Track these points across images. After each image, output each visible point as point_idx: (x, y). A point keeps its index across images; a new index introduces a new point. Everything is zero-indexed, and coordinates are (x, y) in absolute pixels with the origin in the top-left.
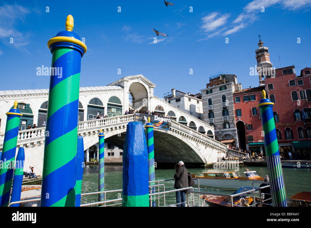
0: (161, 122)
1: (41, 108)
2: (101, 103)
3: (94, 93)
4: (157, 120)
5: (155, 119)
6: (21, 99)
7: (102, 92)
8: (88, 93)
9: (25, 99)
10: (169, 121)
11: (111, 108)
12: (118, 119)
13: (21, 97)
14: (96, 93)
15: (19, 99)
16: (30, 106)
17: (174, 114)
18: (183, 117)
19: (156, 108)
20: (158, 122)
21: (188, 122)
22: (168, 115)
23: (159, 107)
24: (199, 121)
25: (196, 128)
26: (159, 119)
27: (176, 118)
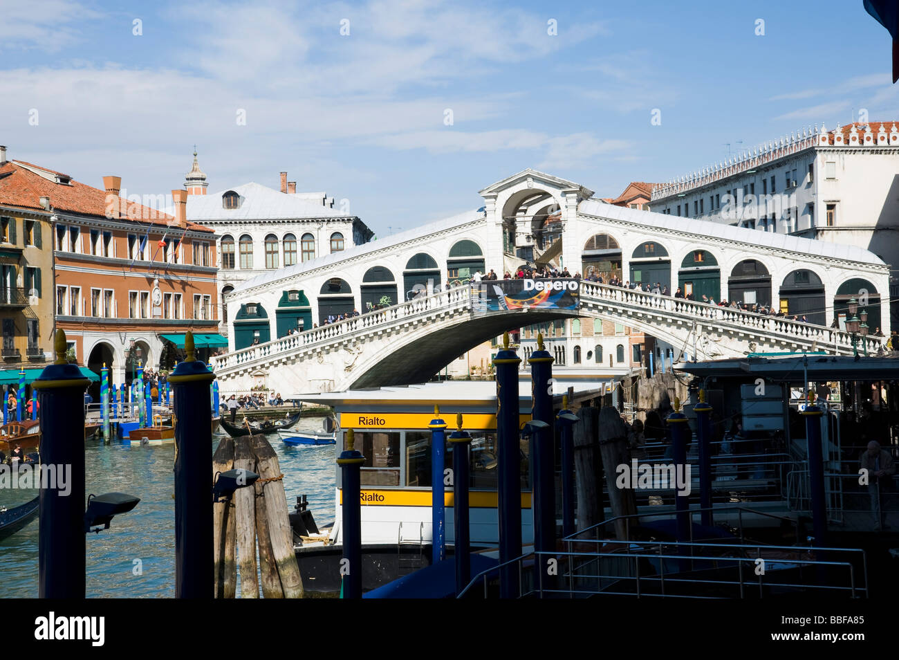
0: (546, 291)
1: (321, 293)
2: (433, 263)
3: (416, 244)
4: (531, 289)
5: (526, 288)
6: (290, 284)
7: (433, 239)
8: (402, 248)
9: (295, 283)
10: (573, 286)
11: (458, 269)
13: (290, 281)
14: (420, 243)
15: (288, 285)
16: (305, 293)
17: (660, 250)
18: (702, 252)
19: (589, 245)
20: (535, 293)
21: (726, 265)
22: (634, 256)
23: (602, 240)
24: (788, 256)
25: (769, 281)
26: (537, 286)
27: (668, 262)
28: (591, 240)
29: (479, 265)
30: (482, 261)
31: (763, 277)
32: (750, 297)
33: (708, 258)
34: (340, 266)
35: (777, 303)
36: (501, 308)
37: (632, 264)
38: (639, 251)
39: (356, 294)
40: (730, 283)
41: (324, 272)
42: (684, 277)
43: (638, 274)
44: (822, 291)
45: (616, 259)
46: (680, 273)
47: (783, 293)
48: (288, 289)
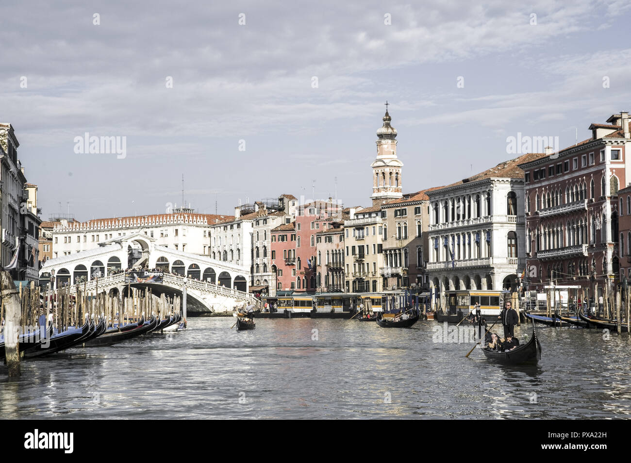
0: (152, 276)
1: (58, 274)
2: (102, 264)
3: (96, 257)
5: (145, 275)
7: (102, 255)
8: (91, 258)
11: (111, 267)
12: (111, 278)
17: (182, 263)
18: (195, 264)
19: (158, 261)
20: (148, 276)
21: (202, 269)
22: (173, 265)
23: (163, 259)
24: (221, 267)
25: (215, 275)
26: (148, 274)
27: (184, 267)
28: (159, 259)
29: (119, 266)
30: (120, 264)
31: (213, 274)
32: (209, 279)
33: (197, 267)
34: (65, 264)
35: (217, 282)
36: (135, 281)
37: (172, 267)
38: (175, 263)
39: (72, 274)
40: (204, 275)
41: (59, 266)
42: (189, 273)
43: (174, 271)
44: (230, 279)
45: (167, 265)
46: (188, 271)
47: (219, 279)
48: (44, 272)
